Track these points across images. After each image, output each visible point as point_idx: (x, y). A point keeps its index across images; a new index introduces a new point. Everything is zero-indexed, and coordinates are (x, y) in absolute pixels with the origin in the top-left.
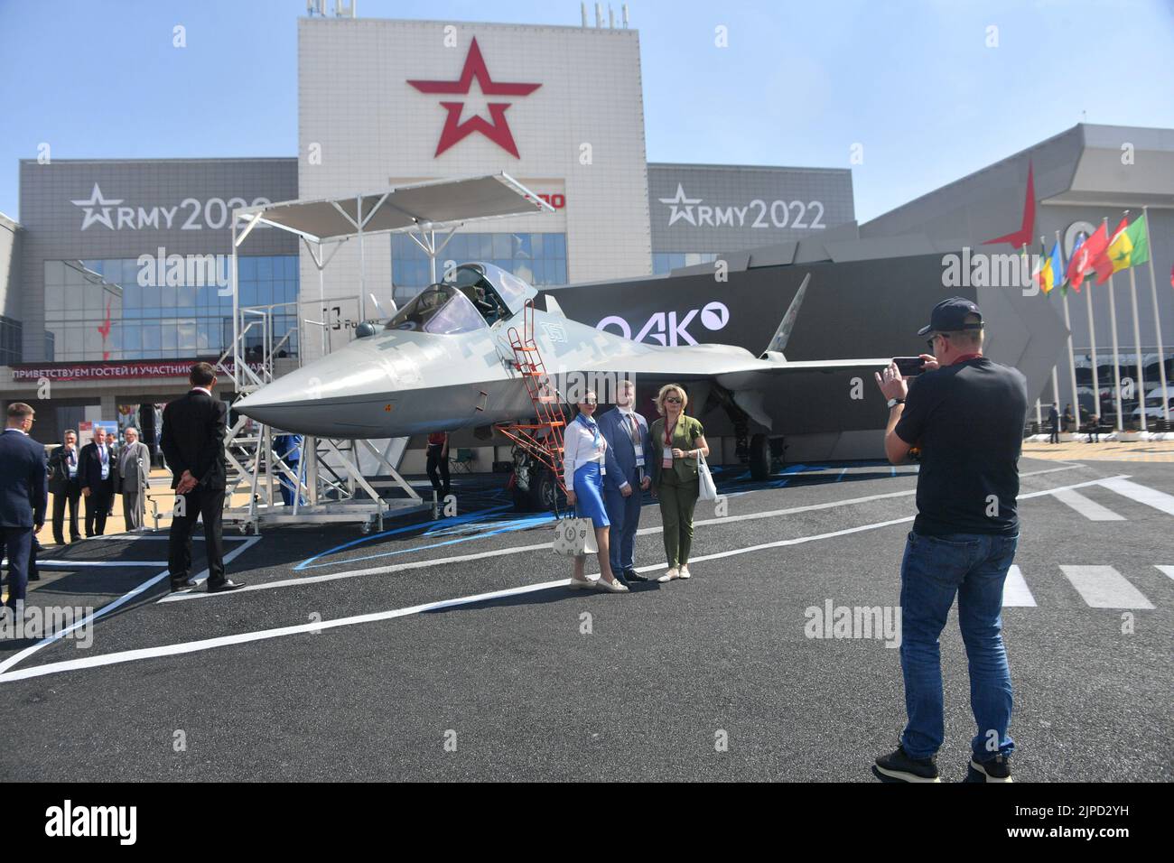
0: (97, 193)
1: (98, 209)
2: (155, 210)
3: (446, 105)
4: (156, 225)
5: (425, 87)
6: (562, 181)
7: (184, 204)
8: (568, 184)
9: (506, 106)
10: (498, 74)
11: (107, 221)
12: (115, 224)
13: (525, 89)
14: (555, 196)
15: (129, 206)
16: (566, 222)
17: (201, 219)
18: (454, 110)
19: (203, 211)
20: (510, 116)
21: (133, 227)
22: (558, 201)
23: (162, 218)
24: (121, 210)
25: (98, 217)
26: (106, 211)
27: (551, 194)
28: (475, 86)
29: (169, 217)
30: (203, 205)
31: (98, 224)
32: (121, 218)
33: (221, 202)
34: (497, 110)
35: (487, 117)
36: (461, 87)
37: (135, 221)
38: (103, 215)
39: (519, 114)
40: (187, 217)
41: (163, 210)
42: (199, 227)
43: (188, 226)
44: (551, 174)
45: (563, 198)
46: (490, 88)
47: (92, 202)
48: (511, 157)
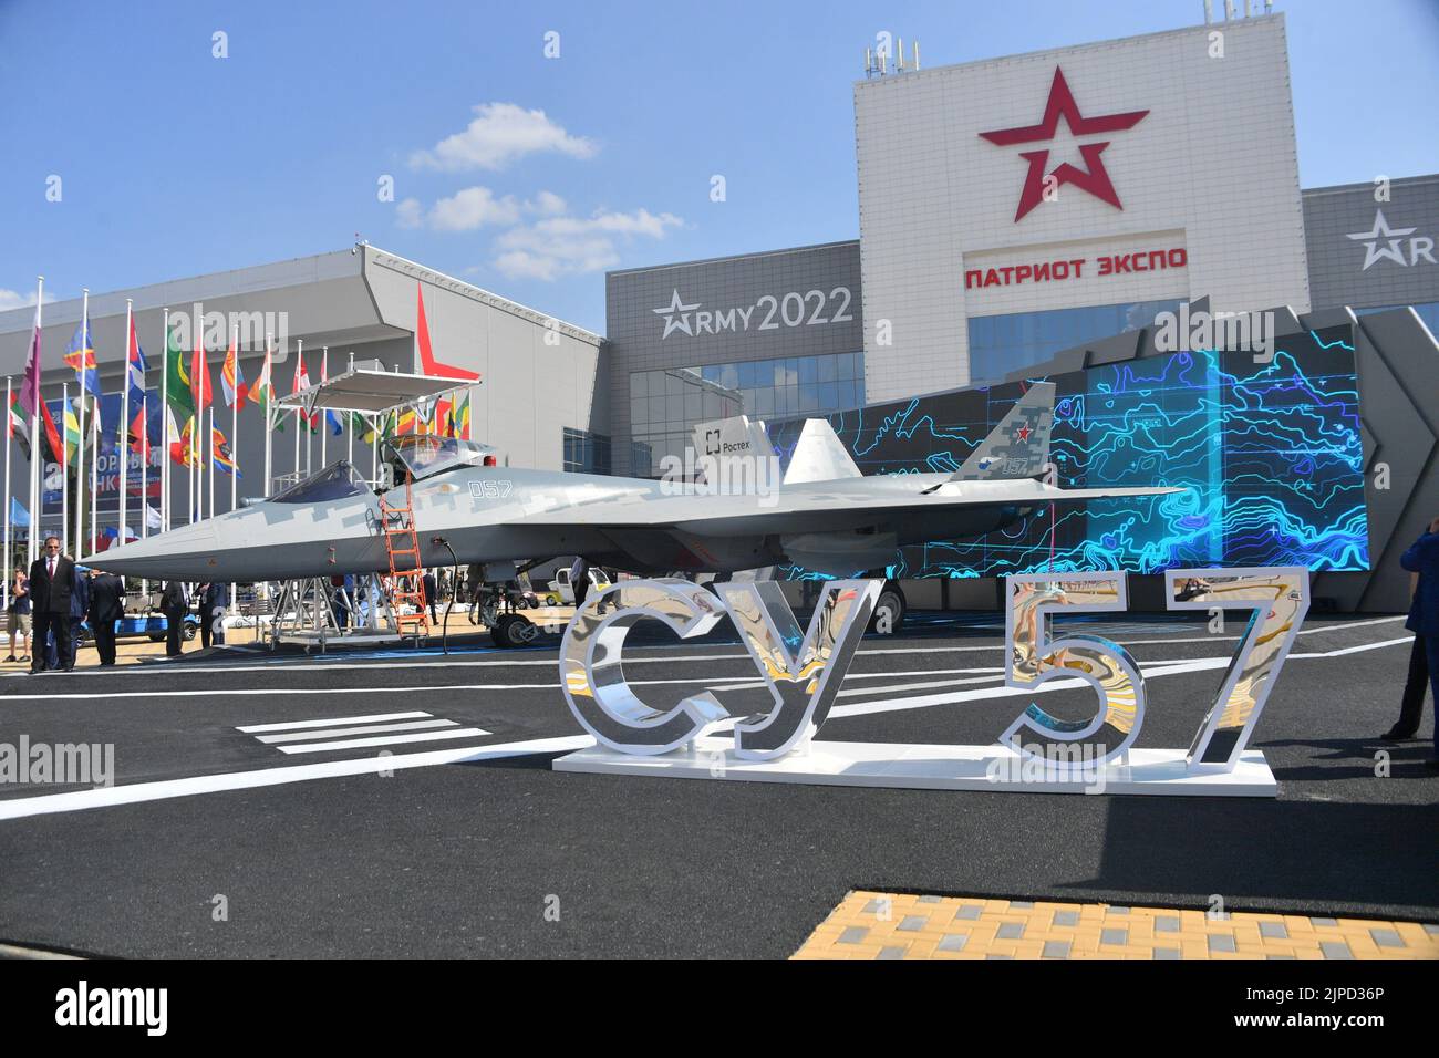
0: (676, 299)
1: (677, 315)
2: (732, 312)
3: (1026, 156)
4: (733, 328)
5: (1000, 138)
6: (1181, 231)
7: (760, 303)
8: (1188, 235)
9: (1103, 146)
10: (1089, 108)
11: (686, 328)
12: (694, 330)
13: (1127, 121)
14: (1172, 252)
15: (707, 310)
16: (1188, 284)
17: (777, 318)
18: (1037, 161)
19: (779, 307)
20: (1107, 158)
21: (710, 331)
22: (1177, 258)
23: (738, 318)
24: (699, 315)
25: (677, 324)
26: (685, 317)
27: (1167, 249)
28: (1063, 128)
29: (746, 318)
30: (780, 302)
31: (678, 331)
32: (699, 323)
33: (797, 296)
34: (1092, 154)
35: (1078, 163)
36: (1045, 130)
37: (713, 324)
38: (682, 322)
39: (1120, 155)
40: (764, 316)
41: (740, 310)
42: (776, 326)
43: (765, 326)
44: (1167, 224)
45: (1183, 252)
46: (1081, 126)
47: (672, 309)
48: (1112, 209)
